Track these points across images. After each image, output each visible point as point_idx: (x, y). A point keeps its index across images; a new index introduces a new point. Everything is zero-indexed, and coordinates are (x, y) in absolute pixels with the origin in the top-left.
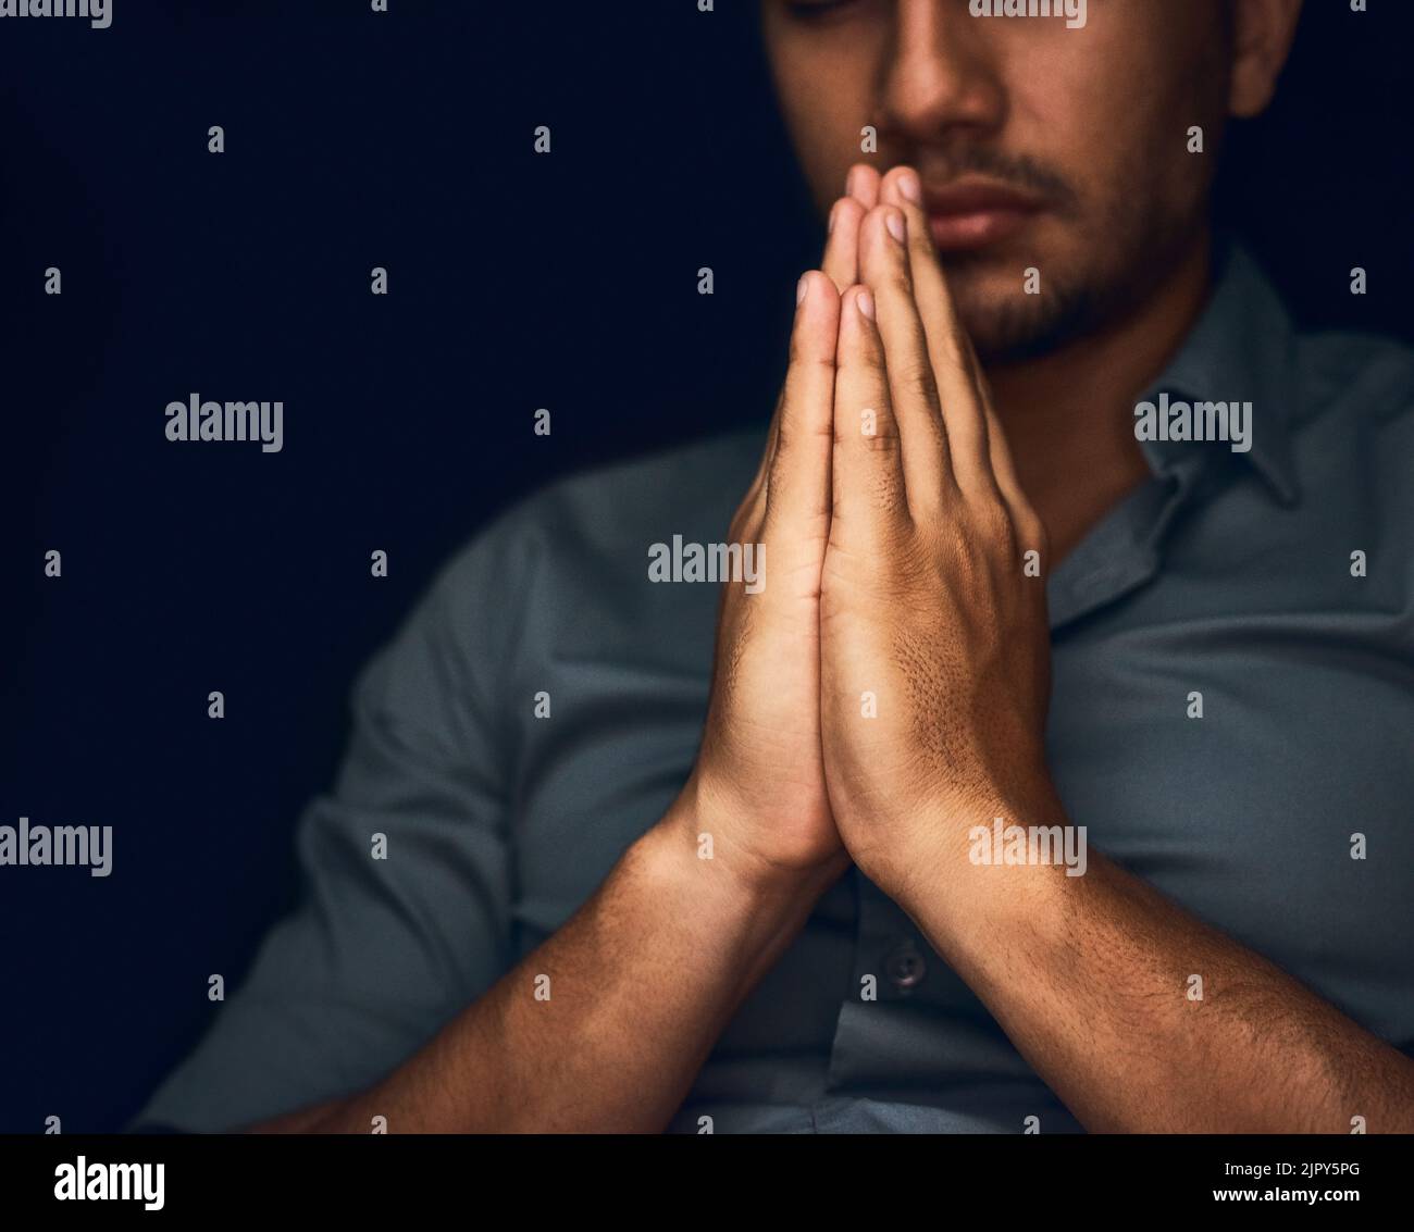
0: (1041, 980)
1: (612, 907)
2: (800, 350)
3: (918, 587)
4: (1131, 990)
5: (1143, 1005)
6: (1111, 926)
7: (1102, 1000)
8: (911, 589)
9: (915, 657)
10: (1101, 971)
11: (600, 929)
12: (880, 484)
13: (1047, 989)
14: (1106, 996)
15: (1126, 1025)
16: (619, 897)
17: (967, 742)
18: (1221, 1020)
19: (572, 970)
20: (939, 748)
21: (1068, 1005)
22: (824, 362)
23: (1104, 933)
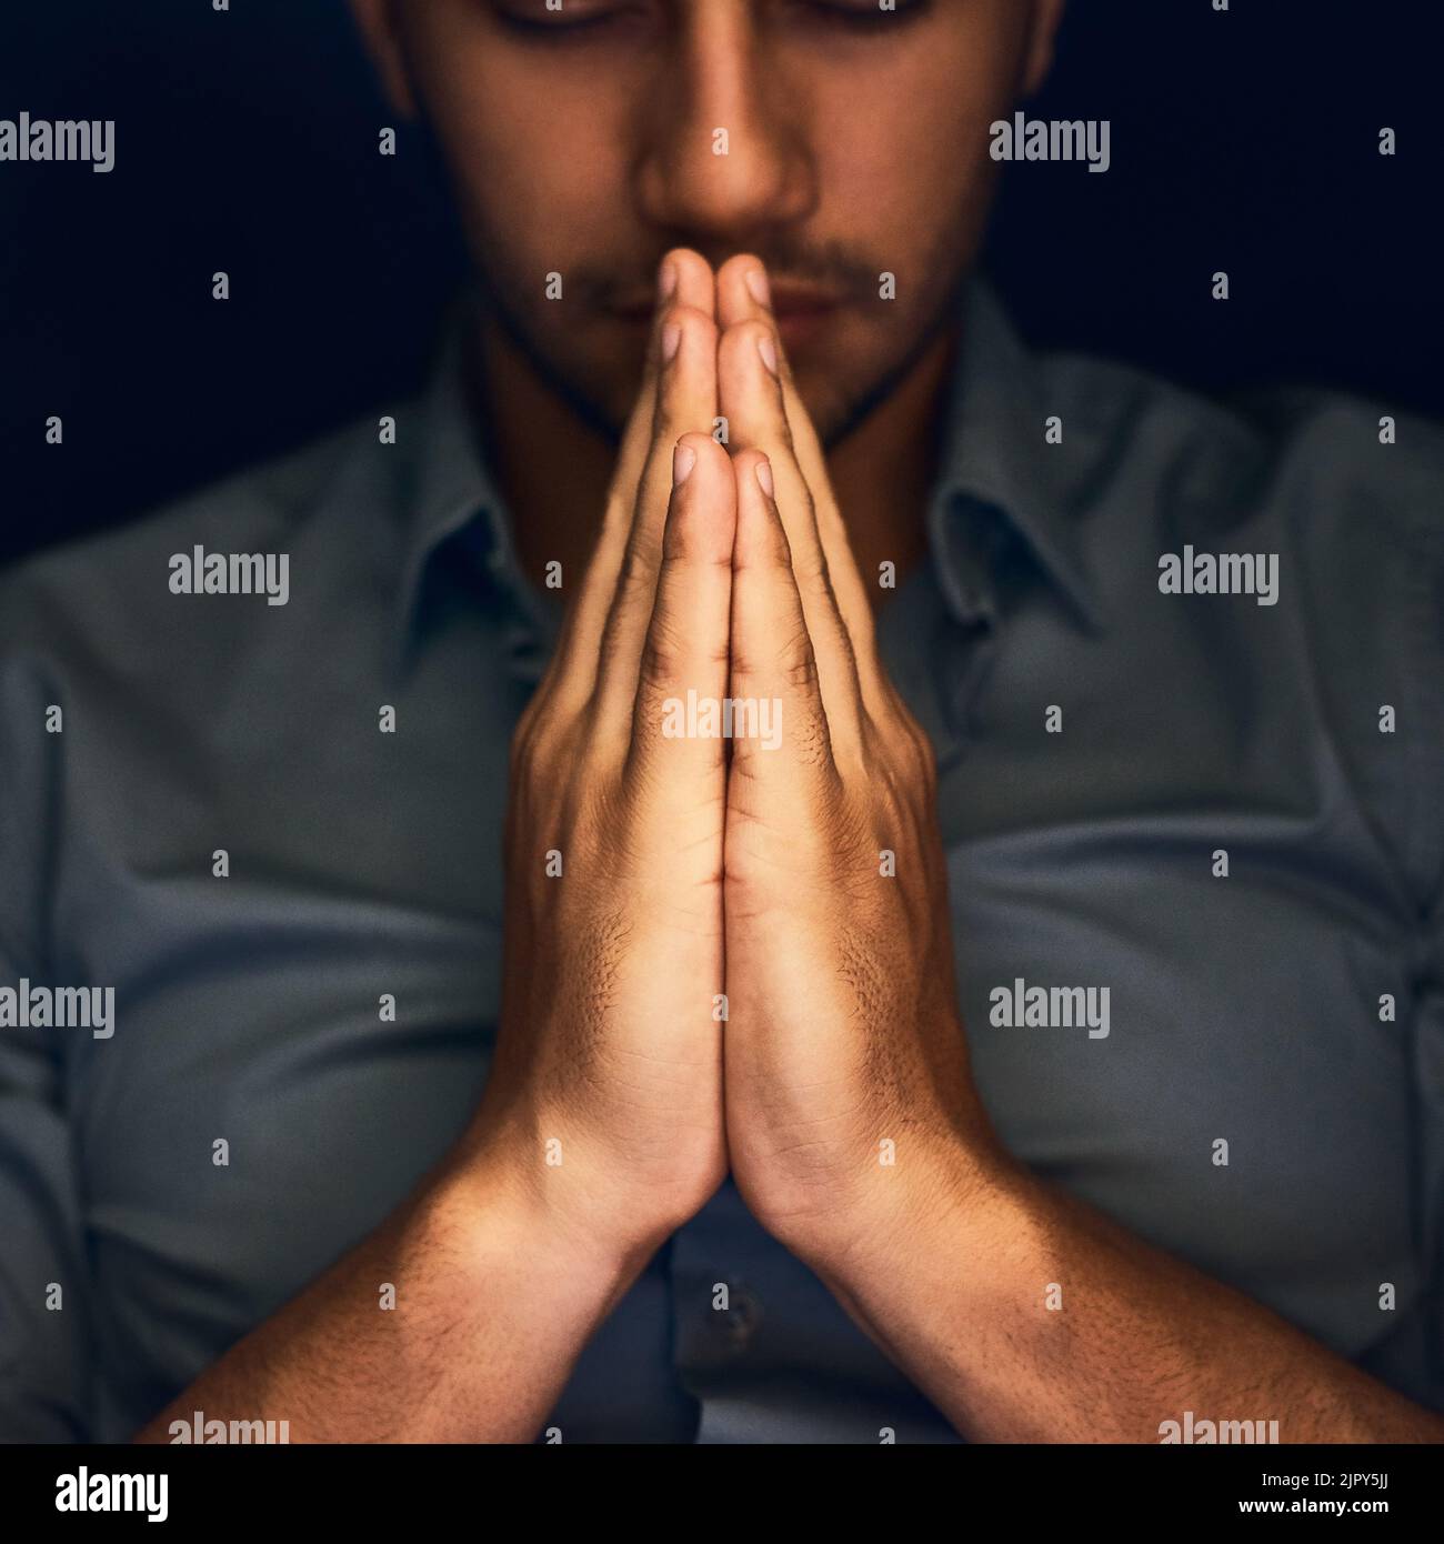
0: (1025, 1368)
1: (420, 1294)
2: (690, 546)
3: (857, 868)
4: (1138, 1374)
5: (1154, 1391)
6: (1107, 1293)
7: (1102, 1387)
8: (850, 870)
9: (862, 962)
10: (1102, 1353)
11: (404, 1324)
12: (808, 731)
13: (1032, 1378)
14: (1108, 1383)
15: (1133, 1418)
16: (431, 1280)
17: (915, 1064)
18: (1246, 1400)
19: (362, 1379)
20: (888, 1079)
21: (1061, 1397)
22: (721, 563)
23: (1102, 1303)
